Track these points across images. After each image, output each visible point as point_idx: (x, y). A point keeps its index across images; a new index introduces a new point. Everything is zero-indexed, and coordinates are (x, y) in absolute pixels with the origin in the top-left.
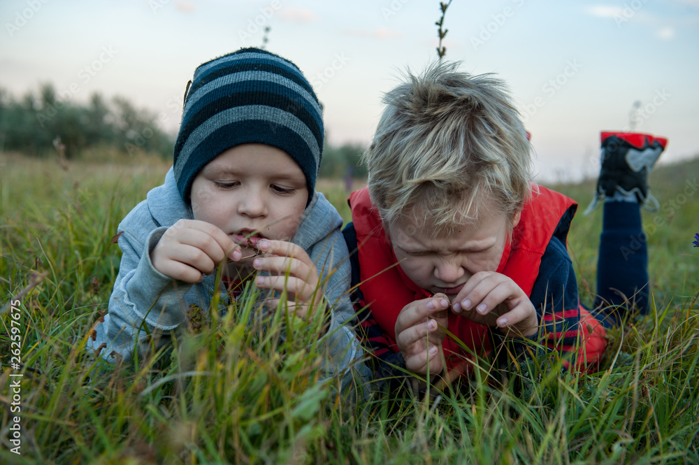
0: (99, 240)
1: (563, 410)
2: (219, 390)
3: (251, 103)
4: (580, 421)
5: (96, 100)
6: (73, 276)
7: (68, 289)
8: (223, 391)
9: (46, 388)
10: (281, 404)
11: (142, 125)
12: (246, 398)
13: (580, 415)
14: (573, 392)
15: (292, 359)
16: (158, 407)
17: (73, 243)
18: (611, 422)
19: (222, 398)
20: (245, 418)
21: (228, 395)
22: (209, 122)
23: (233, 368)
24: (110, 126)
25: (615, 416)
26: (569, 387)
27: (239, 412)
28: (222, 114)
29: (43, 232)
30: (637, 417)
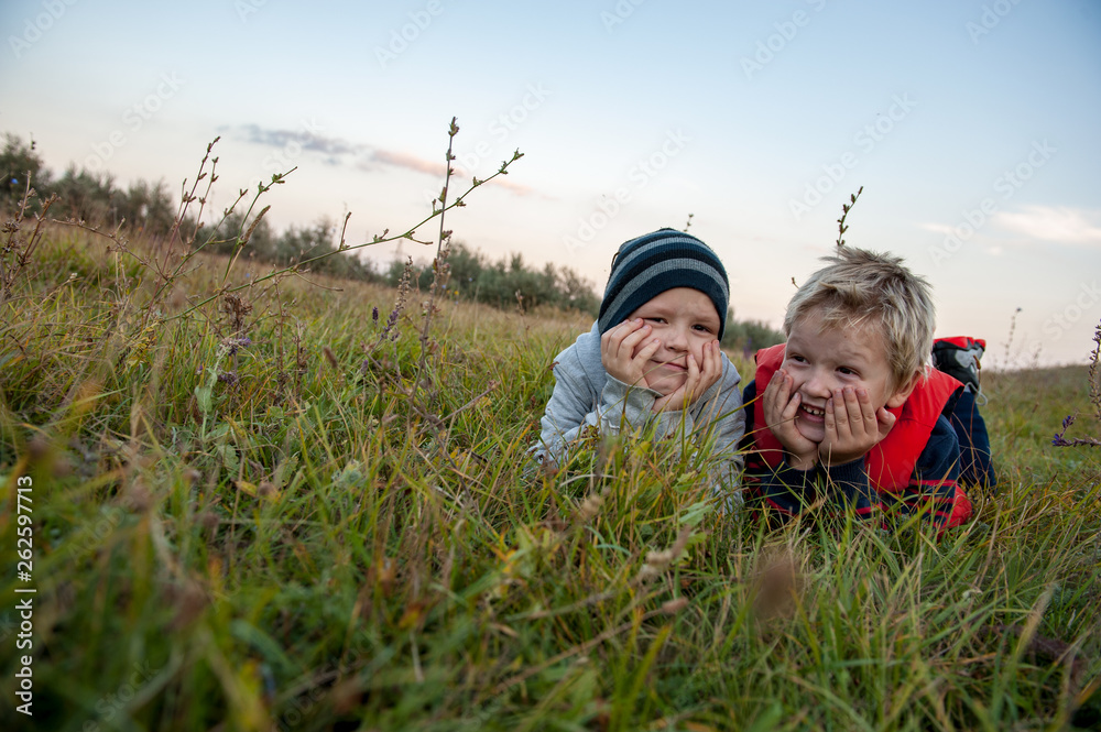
0: (540, 372)
1: (921, 555)
2: (621, 494)
3: (683, 257)
4: (934, 571)
5: (549, 269)
6: (517, 397)
7: (512, 406)
8: (625, 494)
9: (490, 473)
10: (672, 513)
11: (582, 291)
12: (642, 503)
13: (935, 566)
14: (932, 545)
15: (684, 477)
16: (572, 500)
17: (521, 372)
18: (962, 576)
19: (624, 500)
20: (641, 518)
21: (629, 498)
22: (646, 272)
23: (636, 477)
24: (558, 289)
25: (967, 569)
26: (927, 540)
27: (636, 512)
28: (659, 265)
29: (499, 363)
30: (989, 573)
